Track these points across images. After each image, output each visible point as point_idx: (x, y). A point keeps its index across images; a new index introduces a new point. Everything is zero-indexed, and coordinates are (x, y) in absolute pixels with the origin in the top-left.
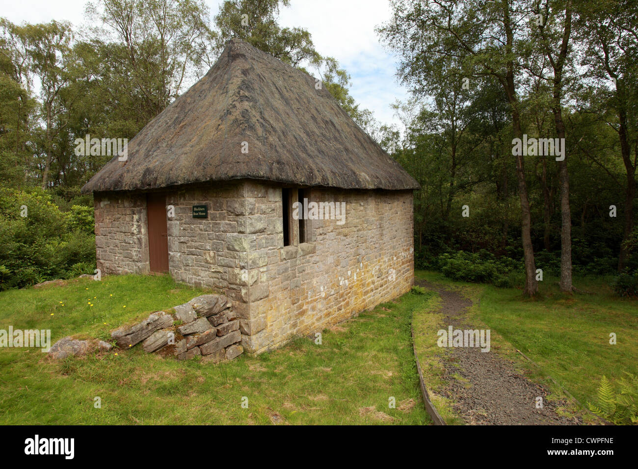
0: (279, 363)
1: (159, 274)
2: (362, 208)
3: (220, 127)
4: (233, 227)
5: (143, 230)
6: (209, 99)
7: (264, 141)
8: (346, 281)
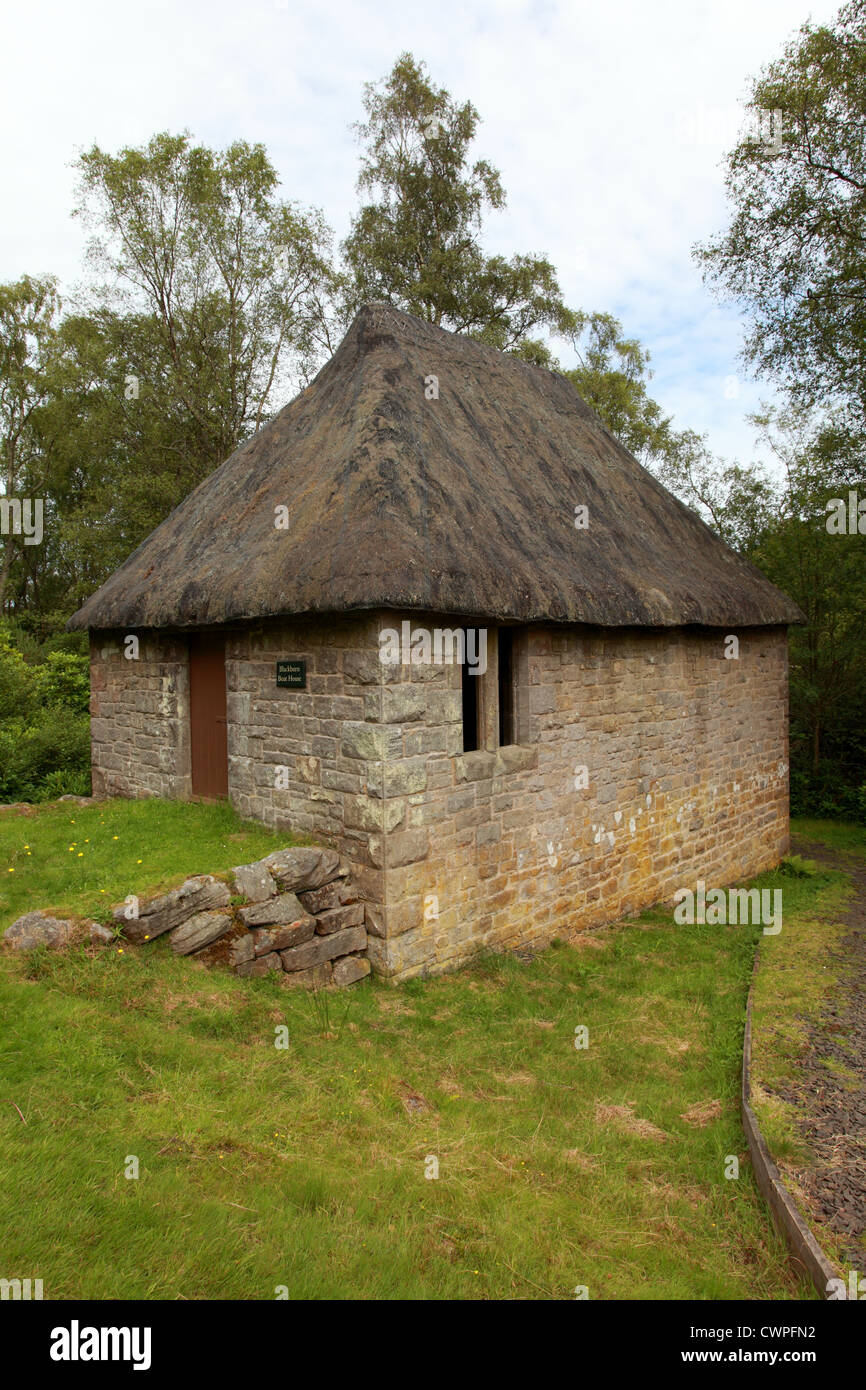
0: (444, 1001)
1: (209, 802)
2: (652, 669)
3: (334, 498)
4: (355, 708)
5: (180, 709)
6: (316, 436)
7: (424, 528)
8: (611, 834)
